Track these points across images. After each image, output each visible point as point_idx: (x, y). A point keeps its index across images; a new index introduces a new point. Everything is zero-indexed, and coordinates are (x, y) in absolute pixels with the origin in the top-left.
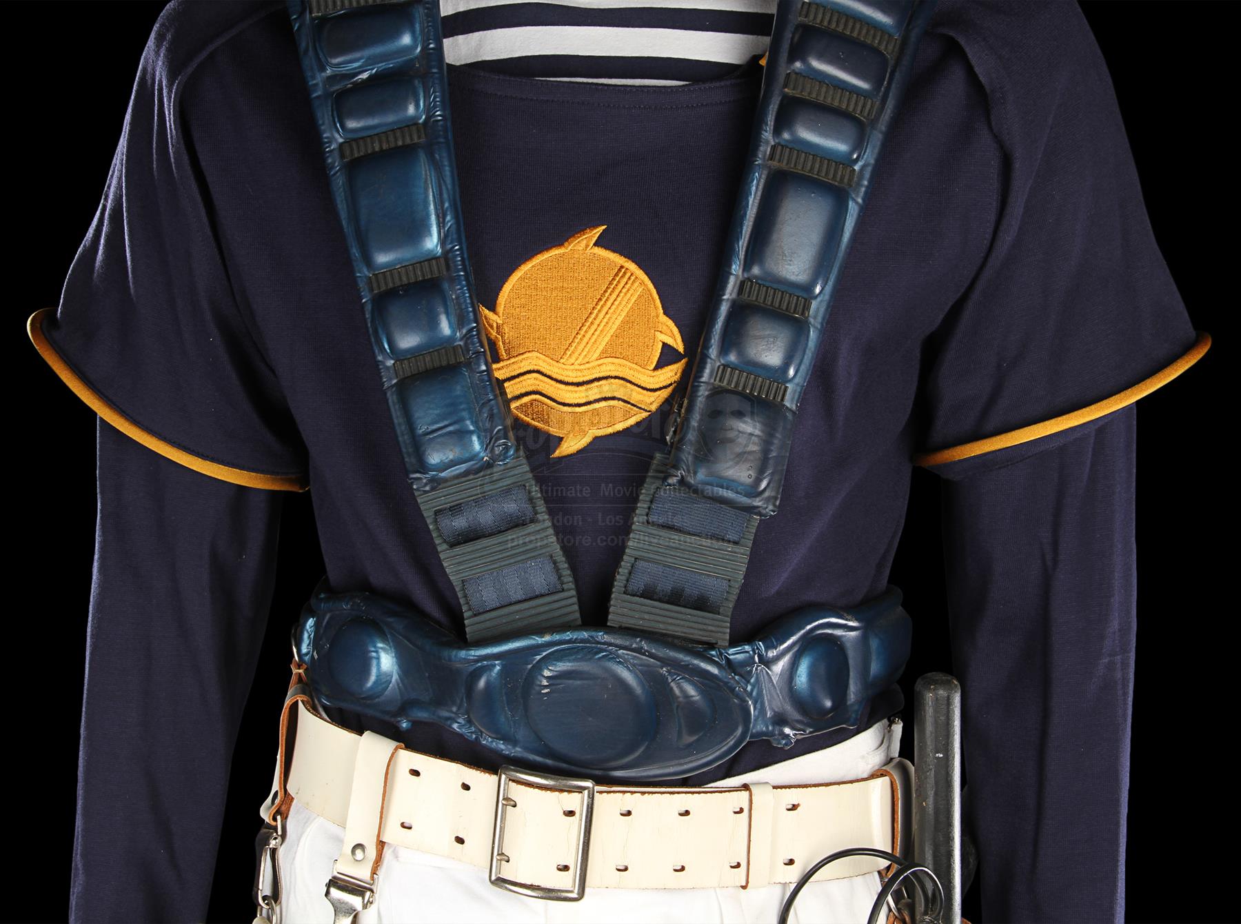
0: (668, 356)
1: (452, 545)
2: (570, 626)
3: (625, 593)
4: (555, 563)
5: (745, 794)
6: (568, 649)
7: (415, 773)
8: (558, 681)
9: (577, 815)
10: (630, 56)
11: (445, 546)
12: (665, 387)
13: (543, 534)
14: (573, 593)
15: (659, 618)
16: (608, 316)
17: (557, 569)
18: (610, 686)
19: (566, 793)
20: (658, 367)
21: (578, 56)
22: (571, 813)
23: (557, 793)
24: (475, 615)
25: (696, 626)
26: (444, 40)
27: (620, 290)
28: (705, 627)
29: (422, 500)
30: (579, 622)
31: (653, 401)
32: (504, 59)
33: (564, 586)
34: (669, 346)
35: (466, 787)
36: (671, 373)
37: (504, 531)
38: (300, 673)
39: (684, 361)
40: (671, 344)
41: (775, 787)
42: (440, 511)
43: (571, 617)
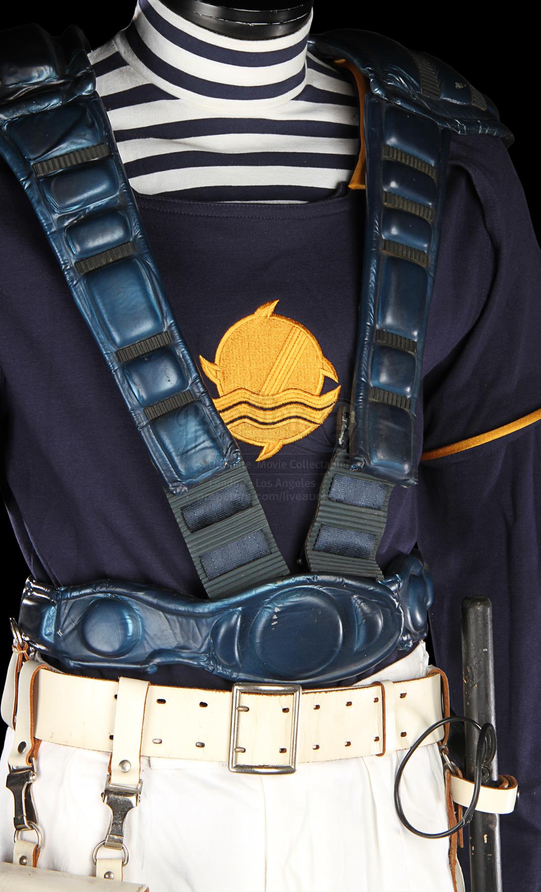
0: (328, 385)
1: (193, 531)
2: (283, 576)
3: (313, 550)
4: (265, 534)
5: (379, 688)
6: (289, 591)
7: (162, 701)
8: (284, 615)
9: (291, 710)
10: (265, 185)
11: (189, 532)
12: (328, 406)
13: (257, 515)
14: (279, 553)
15: (339, 565)
16: (288, 361)
17: (267, 540)
18: (320, 613)
19: (284, 696)
20: (323, 392)
21: (231, 186)
22: (285, 710)
23: (278, 696)
24: (210, 580)
25: (360, 567)
26: (129, 180)
27: (294, 342)
28: (366, 568)
29: (172, 501)
30: (288, 572)
31: (320, 417)
32: (181, 191)
33: (272, 550)
34: (329, 378)
35: (203, 705)
36: (332, 396)
37: (230, 516)
38: (23, 653)
39: (339, 387)
40: (331, 377)
41: (394, 682)
42: (185, 507)
43: (282, 569)
